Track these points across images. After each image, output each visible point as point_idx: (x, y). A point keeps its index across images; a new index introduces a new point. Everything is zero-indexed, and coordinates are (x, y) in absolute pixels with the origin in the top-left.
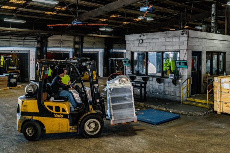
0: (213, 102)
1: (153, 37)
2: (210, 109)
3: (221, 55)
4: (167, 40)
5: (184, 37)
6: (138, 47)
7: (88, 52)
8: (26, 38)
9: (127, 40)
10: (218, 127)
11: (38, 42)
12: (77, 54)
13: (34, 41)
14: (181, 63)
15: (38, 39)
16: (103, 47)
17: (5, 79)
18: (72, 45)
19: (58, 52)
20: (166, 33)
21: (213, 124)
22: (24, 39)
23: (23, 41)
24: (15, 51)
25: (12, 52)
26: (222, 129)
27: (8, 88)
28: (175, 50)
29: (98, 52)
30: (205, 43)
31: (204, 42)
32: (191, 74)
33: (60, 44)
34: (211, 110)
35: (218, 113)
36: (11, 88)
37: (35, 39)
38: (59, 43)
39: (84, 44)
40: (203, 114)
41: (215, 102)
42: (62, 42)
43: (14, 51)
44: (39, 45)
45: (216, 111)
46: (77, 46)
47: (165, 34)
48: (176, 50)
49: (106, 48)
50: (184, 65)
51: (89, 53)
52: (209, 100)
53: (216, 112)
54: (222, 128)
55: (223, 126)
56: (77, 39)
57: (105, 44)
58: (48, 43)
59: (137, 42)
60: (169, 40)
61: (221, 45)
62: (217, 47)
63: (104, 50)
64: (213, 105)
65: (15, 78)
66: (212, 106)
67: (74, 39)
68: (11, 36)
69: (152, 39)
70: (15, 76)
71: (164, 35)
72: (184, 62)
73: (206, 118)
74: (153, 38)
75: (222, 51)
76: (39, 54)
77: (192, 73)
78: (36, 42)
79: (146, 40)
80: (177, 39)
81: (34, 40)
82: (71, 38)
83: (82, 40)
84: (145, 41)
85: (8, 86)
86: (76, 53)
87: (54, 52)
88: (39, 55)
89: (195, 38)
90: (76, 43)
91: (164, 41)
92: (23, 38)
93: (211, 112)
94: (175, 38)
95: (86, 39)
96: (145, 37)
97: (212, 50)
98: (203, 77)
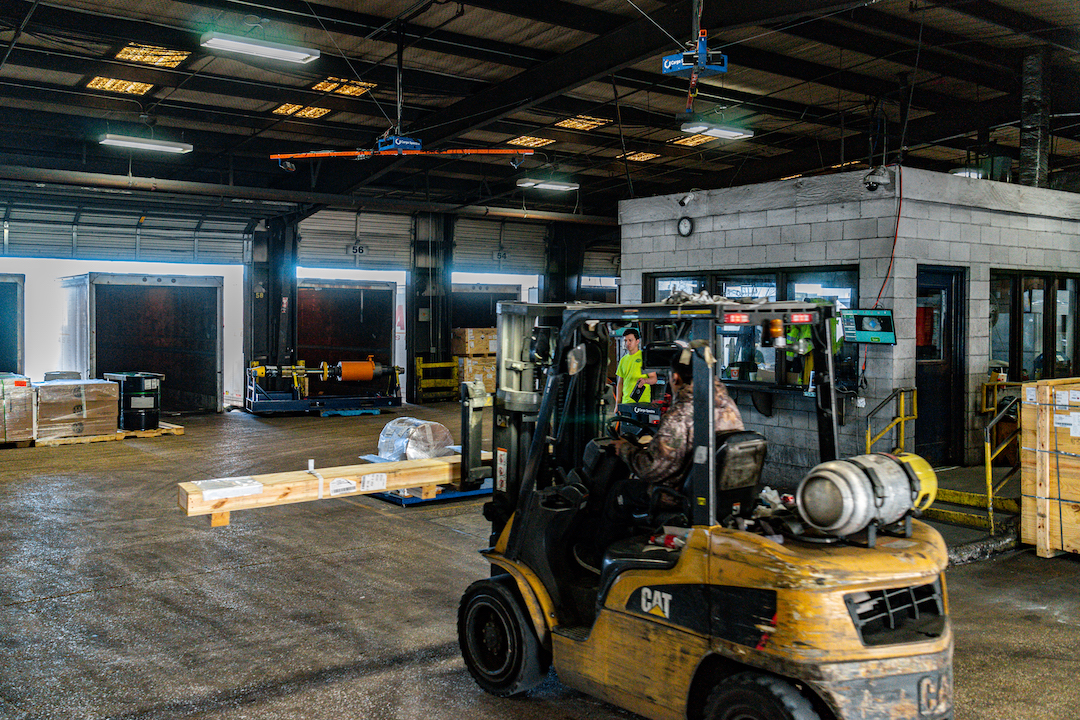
0: (1019, 502)
1: (739, 207)
2: (1003, 534)
3: (1063, 287)
4: (802, 219)
5: (879, 198)
6: (674, 252)
7: (474, 286)
8: (205, 225)
9: (625, 221)
10: (1032, 618)
11: (258, 240)
12: (425, 294)
13: (241, 235)
14: (866, 320)
15: (257, 229)
16: (541, 264)
17: (108, 396)
18: (405, 254)
19: (343, 287)
20: (796, 186)
21: (1006, 604)
22: (197, 229)
23: (192, 238)
24: (159, 280)
25: (146, 283)
26: (1051, 626)
27: (121, 434)
28: (839, 263)
29: (519, 287)
30: (984, 228)
31: (981, 225)
32: (914, 375)
33: (351, 251)
34: (1008, 540)
35: (1039, 554)
36: (132, 434)
37: (242, 226)
38: (348, 246)
39: (454, 251)
40: (966, 557)
41: (1026, 501)
42: (358, 241)
43: (156, 279)
44: (262, 256)
45: (1032, 542)
46: (424, 261)
47: (793, 191)
48: (844, 263)
49: (554, 268)
50: (879, 328)
51: (477, 290)
52: (993, 489)
53: (1031, 549)
54: (1053, 620)
55: (1059, 612)
56: (427, 231)
57: (547, 251)
58: (299, 245)
59: (670, 230)
60: (811, 218)
61: (1063, 243)
62: (1043, 252)
63: (543, 277)
64: (1018, 515)
65: (150, 393)
66: (1012, 519)
67: (411, 230)
68: (141, 215)
69: (735, 216)
70: (149, 384)
71: (791, 195)
72: (879, 313)
73: (981, 575)
74: (739, 213)
75: (1070, 271)
76: (260, 293)
77: (919, 367)
78: (248, 240)
79: (711, 219)
80: (845, 213)
81: (238, 232)
82: (400, 225)
83: (448, 233)
84: (703, 227)
85: (119, 427)
86: (423, 289)
87: (328, 286)
88: (262, 295)
89: (935, 203)
90: (419, 247)
91: (790, 220)
92: (193, 224)
93: (1006, 550)
94: (837, 207)
95: (461, 229)
96: (704, 209)
97: (1017, 261)
98: (971, 386)
